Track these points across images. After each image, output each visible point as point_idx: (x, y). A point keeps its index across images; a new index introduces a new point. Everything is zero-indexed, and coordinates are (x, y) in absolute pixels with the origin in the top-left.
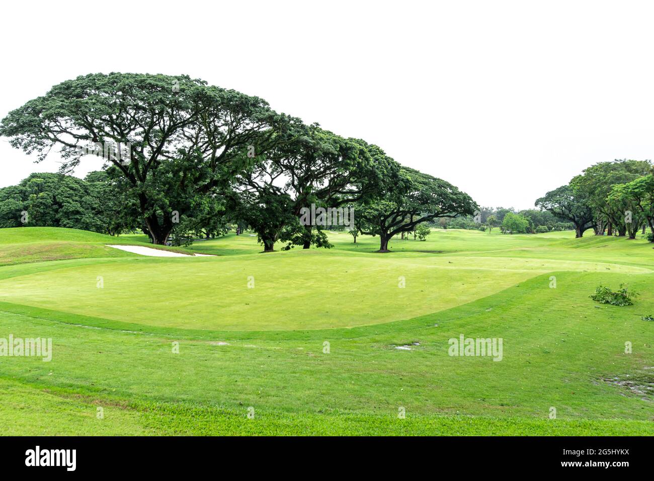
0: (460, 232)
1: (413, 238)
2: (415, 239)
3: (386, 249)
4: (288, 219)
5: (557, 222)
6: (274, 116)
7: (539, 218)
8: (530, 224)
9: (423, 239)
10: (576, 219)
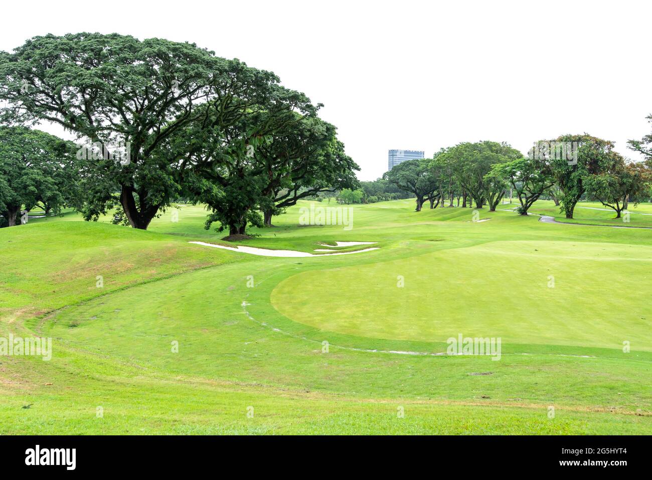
0: (303, 203)
3: (270, 224)
5: (384, 193)
7: (370, 189)
8: (364, 196)
10: (418, 191)
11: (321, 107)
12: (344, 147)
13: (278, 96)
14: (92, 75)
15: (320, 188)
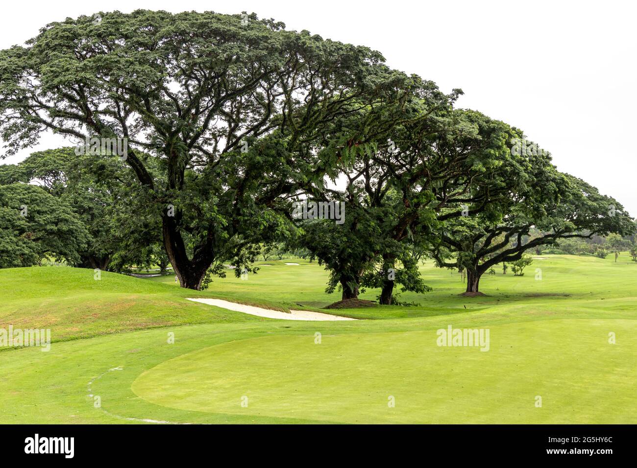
1: (502, 271)
2: (504, 273)
3: (477, 291)
4: (389, 247)
6: (404, 79)
9: (519, 273)
11: (459, 95)
12: (550, 159)
13: (373, 82)
14: (78, 69)
15: (563, 232)
